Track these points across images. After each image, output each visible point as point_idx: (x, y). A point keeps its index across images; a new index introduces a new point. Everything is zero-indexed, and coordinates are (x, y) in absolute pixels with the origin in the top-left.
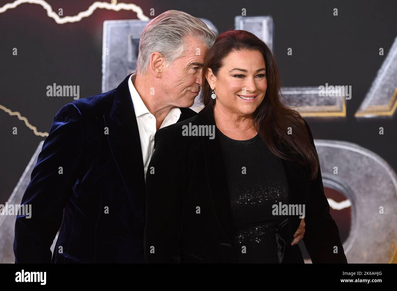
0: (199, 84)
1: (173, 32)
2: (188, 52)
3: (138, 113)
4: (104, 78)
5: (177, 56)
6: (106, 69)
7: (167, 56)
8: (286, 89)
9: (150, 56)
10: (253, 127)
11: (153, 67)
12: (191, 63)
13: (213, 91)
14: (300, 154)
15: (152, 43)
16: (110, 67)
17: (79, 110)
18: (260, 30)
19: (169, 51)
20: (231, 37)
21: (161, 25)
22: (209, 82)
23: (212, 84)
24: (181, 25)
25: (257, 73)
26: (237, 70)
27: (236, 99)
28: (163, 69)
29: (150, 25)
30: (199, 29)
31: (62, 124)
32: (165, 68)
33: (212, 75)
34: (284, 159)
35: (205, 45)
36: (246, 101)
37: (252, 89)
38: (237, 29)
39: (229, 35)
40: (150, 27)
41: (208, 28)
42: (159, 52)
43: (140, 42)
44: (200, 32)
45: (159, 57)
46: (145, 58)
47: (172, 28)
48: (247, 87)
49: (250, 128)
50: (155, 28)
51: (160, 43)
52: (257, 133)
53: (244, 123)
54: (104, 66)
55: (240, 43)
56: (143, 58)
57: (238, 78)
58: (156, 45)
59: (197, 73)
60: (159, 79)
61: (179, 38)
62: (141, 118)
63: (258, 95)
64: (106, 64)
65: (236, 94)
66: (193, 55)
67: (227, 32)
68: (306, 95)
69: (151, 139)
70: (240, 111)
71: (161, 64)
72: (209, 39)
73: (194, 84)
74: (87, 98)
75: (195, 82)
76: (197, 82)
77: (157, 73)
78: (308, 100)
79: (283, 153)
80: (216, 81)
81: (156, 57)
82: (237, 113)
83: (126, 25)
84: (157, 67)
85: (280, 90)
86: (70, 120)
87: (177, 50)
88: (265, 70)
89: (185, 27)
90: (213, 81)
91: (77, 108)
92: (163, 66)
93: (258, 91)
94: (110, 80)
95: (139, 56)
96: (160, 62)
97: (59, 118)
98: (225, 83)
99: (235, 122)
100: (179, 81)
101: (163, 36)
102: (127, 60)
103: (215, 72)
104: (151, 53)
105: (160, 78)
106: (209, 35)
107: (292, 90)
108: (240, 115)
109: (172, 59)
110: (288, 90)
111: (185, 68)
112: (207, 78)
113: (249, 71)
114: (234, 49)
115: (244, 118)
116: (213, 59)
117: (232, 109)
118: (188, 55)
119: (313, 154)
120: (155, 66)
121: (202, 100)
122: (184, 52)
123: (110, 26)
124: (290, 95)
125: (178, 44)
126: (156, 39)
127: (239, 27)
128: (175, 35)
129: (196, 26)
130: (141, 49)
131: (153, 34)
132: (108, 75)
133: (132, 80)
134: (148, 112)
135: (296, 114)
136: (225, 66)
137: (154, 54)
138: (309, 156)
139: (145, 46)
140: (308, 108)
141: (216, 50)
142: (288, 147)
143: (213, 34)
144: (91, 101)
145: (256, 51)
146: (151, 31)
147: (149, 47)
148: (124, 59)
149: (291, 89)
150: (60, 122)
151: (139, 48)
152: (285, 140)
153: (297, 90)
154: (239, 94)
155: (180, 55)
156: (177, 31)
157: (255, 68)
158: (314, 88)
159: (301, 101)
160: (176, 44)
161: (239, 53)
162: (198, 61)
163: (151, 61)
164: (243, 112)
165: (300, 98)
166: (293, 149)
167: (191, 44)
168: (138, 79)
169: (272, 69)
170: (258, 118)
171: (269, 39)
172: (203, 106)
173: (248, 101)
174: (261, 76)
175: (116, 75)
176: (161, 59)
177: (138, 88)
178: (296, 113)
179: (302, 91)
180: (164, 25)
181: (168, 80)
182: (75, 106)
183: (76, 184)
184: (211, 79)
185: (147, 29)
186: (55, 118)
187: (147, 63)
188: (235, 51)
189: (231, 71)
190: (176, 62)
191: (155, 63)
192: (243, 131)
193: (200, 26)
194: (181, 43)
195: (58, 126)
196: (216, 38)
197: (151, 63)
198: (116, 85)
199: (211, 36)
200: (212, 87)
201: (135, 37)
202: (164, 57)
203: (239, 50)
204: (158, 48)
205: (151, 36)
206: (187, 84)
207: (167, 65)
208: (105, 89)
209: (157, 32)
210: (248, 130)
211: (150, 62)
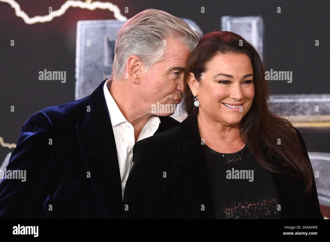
0: (181, 90)
1: (151, 34)
2: (169, 56)
3: (114, 122)
4: (77, 83)
5: (156, 59)
6: (80, 74)
7: (146, 60)
8: (277, 96)
9: (126, 60)
10: (240, 138)
11: (130, 72)
12: (172, 67)
13: (196, 98)
14: (292, 167)
15: (129, 45)
16: (85, 72)
17: (49, 118)
18: (249, 32)
19: (148, 54)
20: (216, 39)
21: (139, 26)
22: (190, 88)
23: (194, 90)
24: (160, 26)
25: (244, 79)
26: (222, 76)
27: (220, 107)
28: (141, 74)
29: (126, 26)
30: (180, 30)
31: (31, 134)
32: (143, 74)
33: (194, 80)
34: (274, 172)
35: (187, 47)
36: (231, 109)
37: (238, 96)
38: (224, 30)
39: (214, 36)
40: (126, 28)
41: (191, 30)
42: (136, 56)
43: (116, 44)
44: (181, 33)
45: (137, 61)
46: (121, 62)
47: (151, 29)
48: (232, 94)
49: (236, 139)
50: (132, 29)
51: (137, 45)
52: (244, 145)
53: (230, 134)
54: (77, 70)
55: (226, 46)
56: (120, 62)
57: (223, 84)
58: (134, 48)
59: (178, 79)
60: (136, 85)
61: (159, 40)
62: (118, 128)
63: (245, 103)
64: (80, 68)
65: (220, 102)
66: (174, 59)
67: (211, 34)
68: (299, 103)
69: (129, 151)
70: (224, 121)
71: (138, 68)
72: (192, 40)
73: (176, 91)
74: (58, 106)
75: (176, 89)
76: (179, 88)
77: (134, 78)
78: (301, 109)
79: (273, 166)
80: (198, 86)
81: (133, 61)
82: (221, 122)
83: (101, 26)
84: (135, 72)
85: (269, 97)
86: (39, 130)
87: (157, 54)
88: (253, 76)
89: (164, 27)
90: (196, 87)
91: (47, 116)
92: (141, 71)
93: (244, 99)
94: (84, 86)
95: (115, 59)
96: (137, 66)
97: (28, 128)
98: (209, 89)
99: (220, 132)
100: (159, 88)
101: (141, 37)
102: (103, 64)
103: (198, 77)
104: (128, 56)
105: (138, 84)
106: (191, 37)
107: (284, 98)
108: (225, 124)
109: (150, 64)
110: (279, 98)
111: (165, 73)
112: (188, 84)
113: (235, 76)
114: (219, 53)
115: (228, 128)
116: (195, 63)
117: (215, 119)
118: (169, 59)
119: (306, 166)
120: (133, 71)
121: (184, 108)
122: (164, 55)
123: (84, 27)
124: (282, 103)
125: (157, 47)
126: (133, 41)
127: (226, 28)
128: (154, 37)
129: (177, 26)
130: (117, 52)
131: (130, 36)
132: (82, 80)
133: (107, 86)
134: (125, 120)
135: (286, 123)
136: (209, 71)
137: (132, 58)
138: (302, 169)
139: (121, 49)
140: (300, 117)
141: (199, 53)
142: (279, 159)
143: (196, 35)
144: (63, 108)
145: (243, 54)
146: (128, 32)
147: (126, 50)
148: (99, 64)
149: (283, 96)
150: (29, 132)
151: (115, 51)
152: (275, 152)
153: (290, 98)
154: (224, 101)
155: (158, 59)
156: (156, 33)
157: (242, 74)
158: (308, 96)
159: (294, 109)
160: (155, 47)
161: (224, 56)
162: (179, 66)
163: (128, 65)
164: (227, 122)
165: (293, 106)
166: (285, 161)
167: (171, 47)
168: (113, 85)
169: (260, 75)
170: (245, 128)
171: (259, 42)
172: (186, 115)
173: (234, 110)
174: (248, 82)
175: (91, 81)
176: (138, 63)
177: (114, 94)
178: (286, 121)
179: (295, 99)
180: (142, 26)
181: (146, 86)
182: (45, 114)
183: (47, 201)
184: (193, 85)
185: (123, 30)
186: (23, 128)
187: (123, 68)
188: (221, 54)
189: (216, 76)
190: (155, 67)
191: (133, 68)
192: (228, 143)
193: (181, 27)
194: (160, 46)
195: (27, 137)
196: (199, 39)
197: (127, 68)
198: (91, 91)
199: (194, 38)
200: (194, 93)
201: (111, 39)
202: (142, 61)
203: (225, 53)
204: (135, 51)
205: (128, 38)
206: (167, 91)
207: (146, 70)
208: (79, 96)
209: (134, 33)
210: (234, 142)
211: (126, 66)
